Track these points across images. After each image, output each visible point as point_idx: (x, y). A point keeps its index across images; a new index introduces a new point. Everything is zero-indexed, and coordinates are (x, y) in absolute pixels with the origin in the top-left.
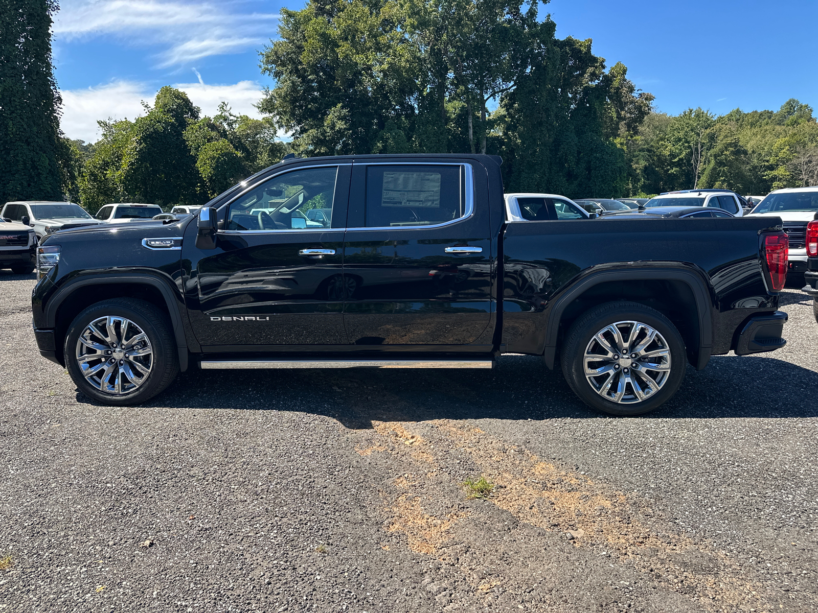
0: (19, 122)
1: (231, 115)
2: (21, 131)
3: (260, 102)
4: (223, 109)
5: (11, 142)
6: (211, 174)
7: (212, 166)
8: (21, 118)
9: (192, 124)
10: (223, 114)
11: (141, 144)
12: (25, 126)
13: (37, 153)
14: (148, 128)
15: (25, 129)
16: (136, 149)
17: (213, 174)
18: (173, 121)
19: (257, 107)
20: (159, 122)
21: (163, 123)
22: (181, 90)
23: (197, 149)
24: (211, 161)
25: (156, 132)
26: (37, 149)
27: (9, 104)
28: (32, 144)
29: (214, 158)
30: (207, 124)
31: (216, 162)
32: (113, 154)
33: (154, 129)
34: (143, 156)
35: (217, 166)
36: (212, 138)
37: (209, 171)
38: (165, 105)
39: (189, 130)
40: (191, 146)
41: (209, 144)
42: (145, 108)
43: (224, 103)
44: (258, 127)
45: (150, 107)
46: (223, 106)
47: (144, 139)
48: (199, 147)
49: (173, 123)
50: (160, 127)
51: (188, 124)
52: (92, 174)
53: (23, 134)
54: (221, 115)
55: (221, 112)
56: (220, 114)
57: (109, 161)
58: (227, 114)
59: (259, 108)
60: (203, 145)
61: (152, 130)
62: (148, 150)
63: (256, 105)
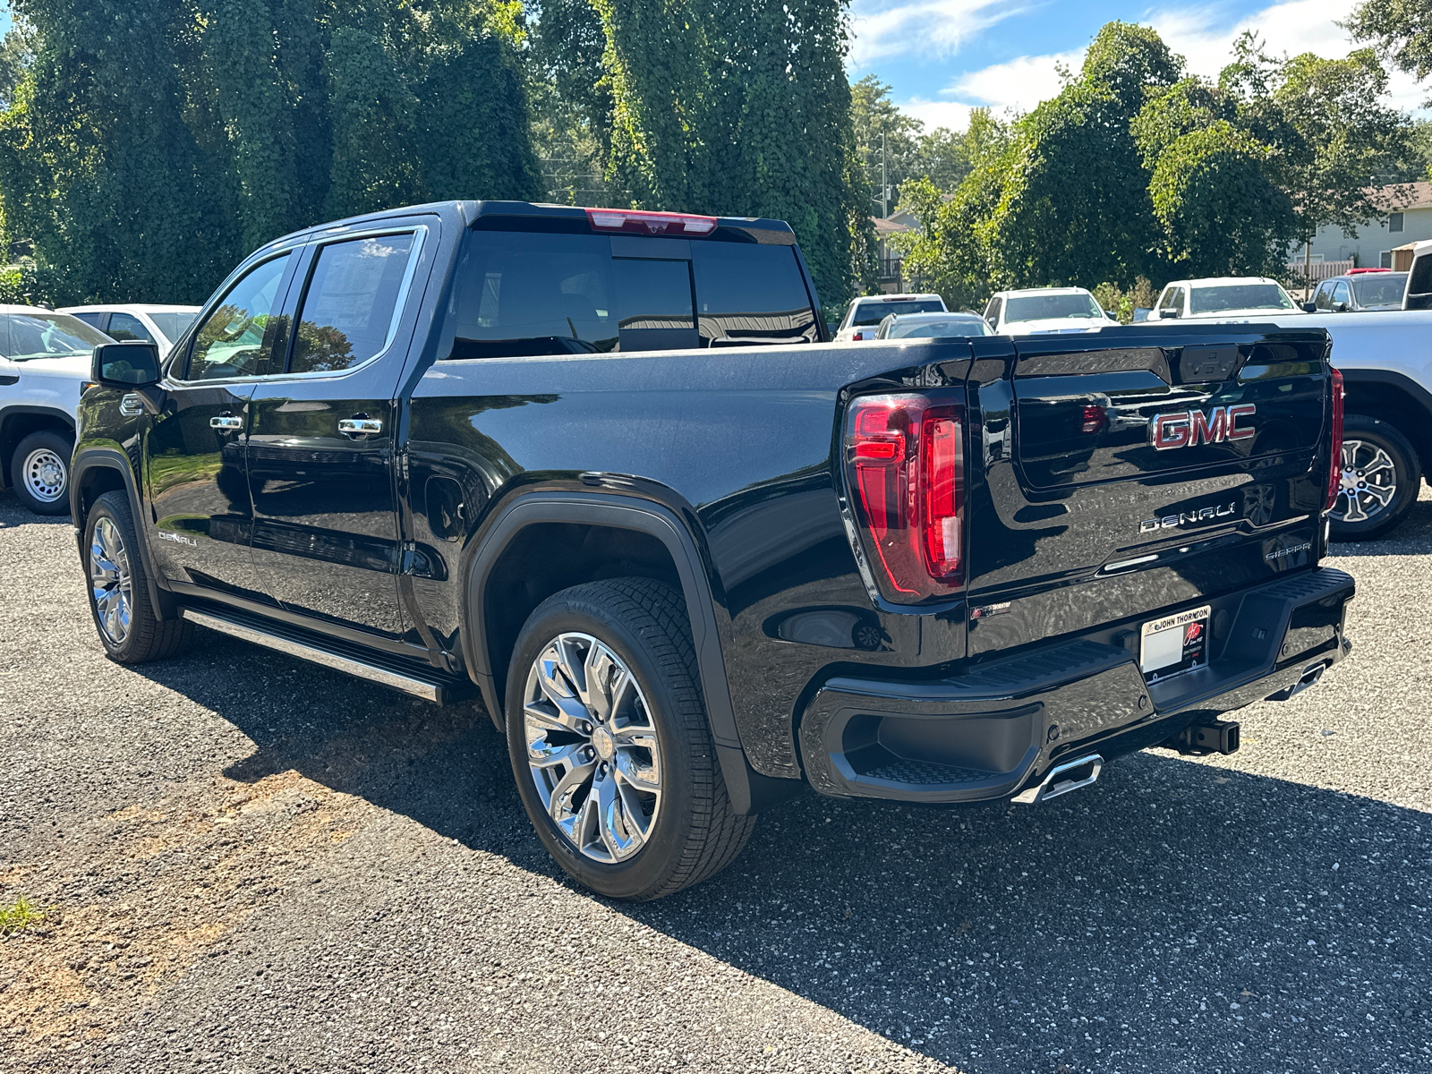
0: (774, 153)
1: (1263, 59)
2: (775, 171)
3: (1355, 14)
4: (1244, 48)
5: (762, 192)
6: (1175, 206)
7: (1180, 189)
8: (777, 146)
9: (1154, 98)
10: (1244, 61)
11: (1036, 157)
12: (783, 160)
13: (800, 208)
14: (1054, 123)
15: (781, 165)
16: (1024, 171)
17: (1181, 208)
18: (1113, 96)
19: (1347, 26)
20: (1080, 105)
21: (1089, 105)
22: (1144, 25)
23: (1154, 154)
24: (1180, 178)
25: (1069, 128)
26: (800, 200)
27: (761, 123)
28: (792, 192)
29: (1186, 169)
30: (1187, 93)
31: (1190, 179)
32: (987, 187)
33: (1066, 123)
34: (1038, 185)
35: (1192, 189)
36: (1193, 124)
37: (1171, 200)
38: (1101, 65)
39: (1145, 112)
40: (1144, 149)
41: (1182, 138)
42: (1061, 78)
43: (1248, 34)
44: (1334, 77)
45: (1071, 75)
46: (1245, 42)
47: (1043, 148)
48: (1161, 147)
49: (1112, 102)
50: (1078, 116)
51: (1146, 98)
52: (949, 233)
53: (779, 175)
54: (1238, 64)
55: (1238, 57)
56: (1236, 62)
57: (977, 202)
58: (1254, 59)
59: (1352, 27)
60: (1170, 142)
61: (1062, 124)
62: (1050, 170)
63: (1344, 21)
